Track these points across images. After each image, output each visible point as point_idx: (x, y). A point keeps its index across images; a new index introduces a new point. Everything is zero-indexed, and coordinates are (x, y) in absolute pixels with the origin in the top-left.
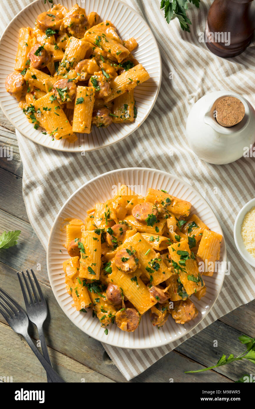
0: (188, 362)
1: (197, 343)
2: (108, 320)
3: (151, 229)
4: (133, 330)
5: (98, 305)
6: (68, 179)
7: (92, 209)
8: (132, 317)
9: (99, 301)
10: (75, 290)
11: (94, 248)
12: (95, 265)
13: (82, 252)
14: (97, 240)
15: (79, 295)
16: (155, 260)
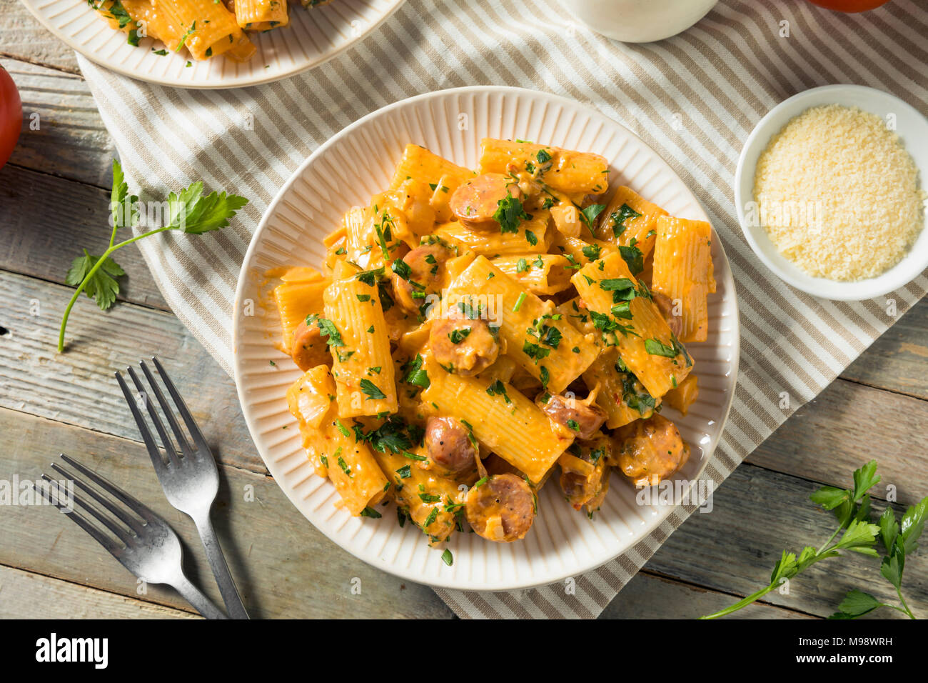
0: (688, 594)
1: (701, 539)
2: (446, 522)
3: (512, 242)
4: (520, 533)
5: (409, 485)
6: (251, 167)
7: (337, 231)
8: (512, 497)
9: (411, 476)
10: (336, 457)
11: (365, 325)
12: (378, 372)
13: (336, 344)
14: (369, 300)
15: (349, 468)
16: (544, 318)
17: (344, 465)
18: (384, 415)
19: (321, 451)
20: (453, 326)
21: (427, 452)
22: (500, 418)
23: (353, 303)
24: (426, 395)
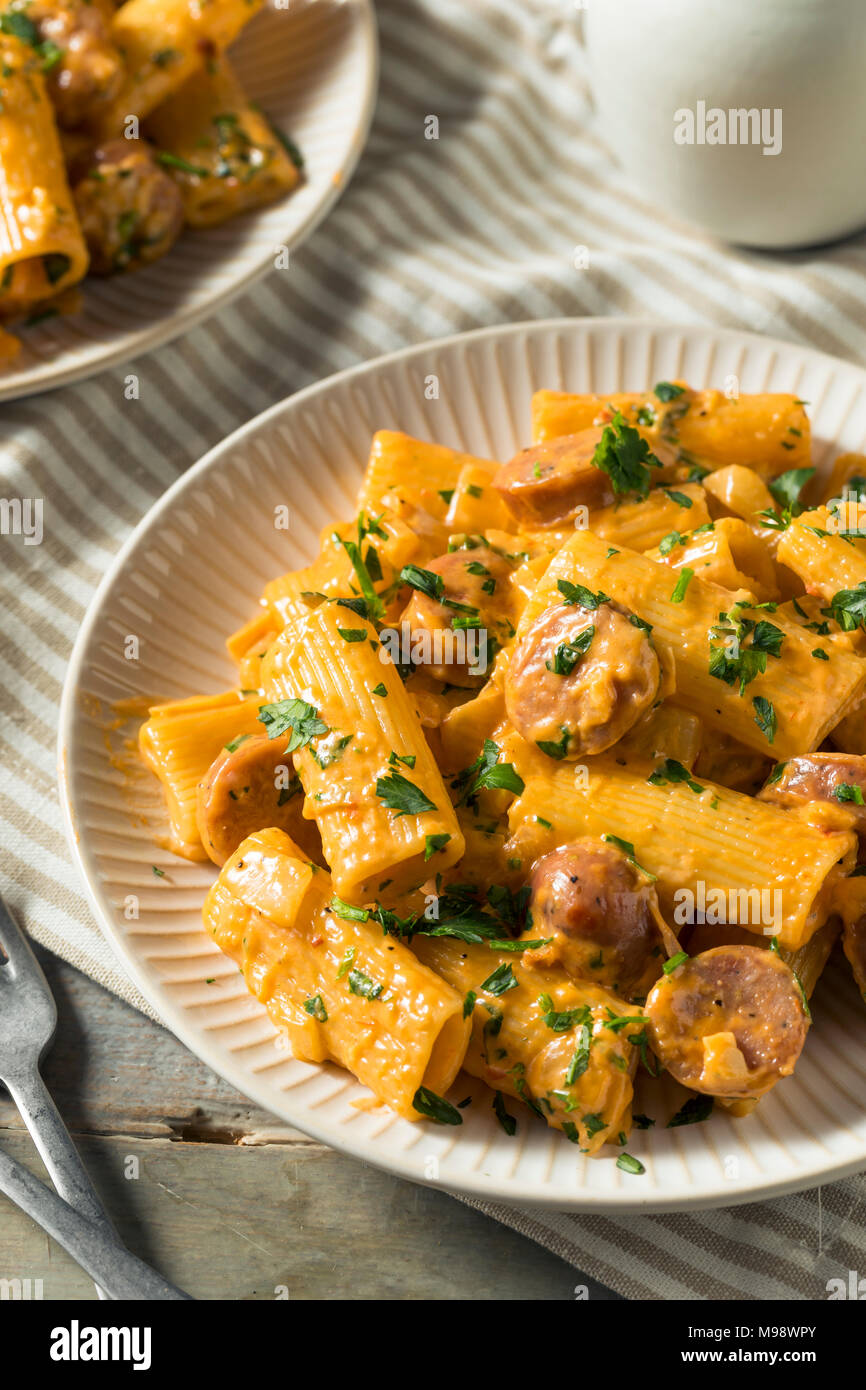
2: (612, 1058)
3: (640, 519)
4: (783, 1061)
5: (516, 1010)
7: (256, 620)
8: (749, 989)
9: (517, 984)
10: (343, 978)
11: (366, 684)
12: (412, 766)
13: (307, 738)
14: (367, 640)
15: (378, 985)
16: (739, 608)
17: (364, 983)
18: (438, 844)
19: (303, 991)
20: (557, 640)
21: (543, 926)
22: (688, 819)
23: (332, 650)
24: (519, 808)
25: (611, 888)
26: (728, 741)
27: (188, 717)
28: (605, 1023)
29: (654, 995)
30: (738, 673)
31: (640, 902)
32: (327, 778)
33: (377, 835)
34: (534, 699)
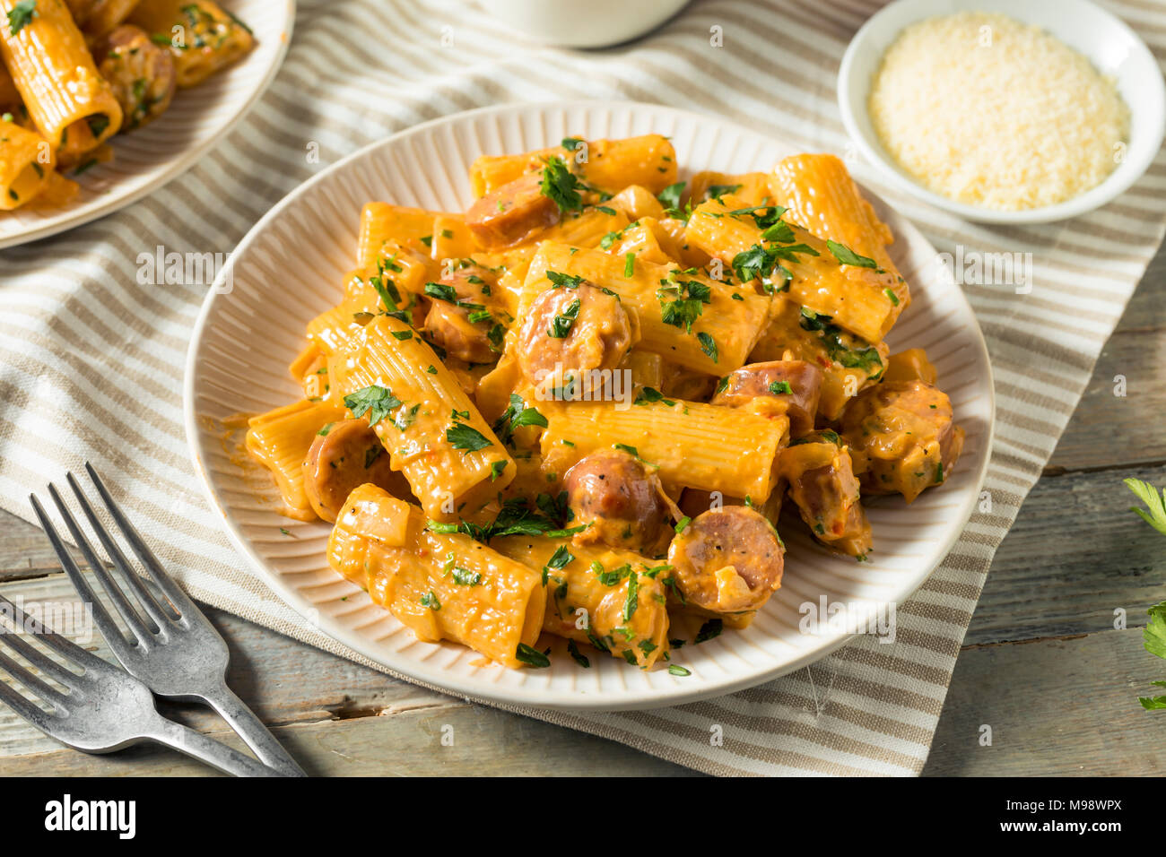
0: (1062, 647)
1: (1043, 583)
2: (654, 597)
3: (580, 229)
4: (773, 579)
5: (576, 578)
6: (131, 335)
8: (737, 536)
9: (574, 558)
10: (449, 575)
11: (420, 367)
12: (468, 418)
13: (386, 412)
14: (413, 338)
15: (477, 574)
16: (673, 274)
17: (465, 575)
18: (499, 468)
19: (418, 591)
20: (551, 317)
21: (583, 515)
22: (670, 424)
23: (390, 348)
24: (548, 435)
25: (629, 478)
26: (682, 369)
27: (280, 421)
28: (644, 574)
29: (673, 550)
30: (684, 319)
31: (651, 487)
32: (407, 438)
33: (453, 470)
34: (543, 359)
